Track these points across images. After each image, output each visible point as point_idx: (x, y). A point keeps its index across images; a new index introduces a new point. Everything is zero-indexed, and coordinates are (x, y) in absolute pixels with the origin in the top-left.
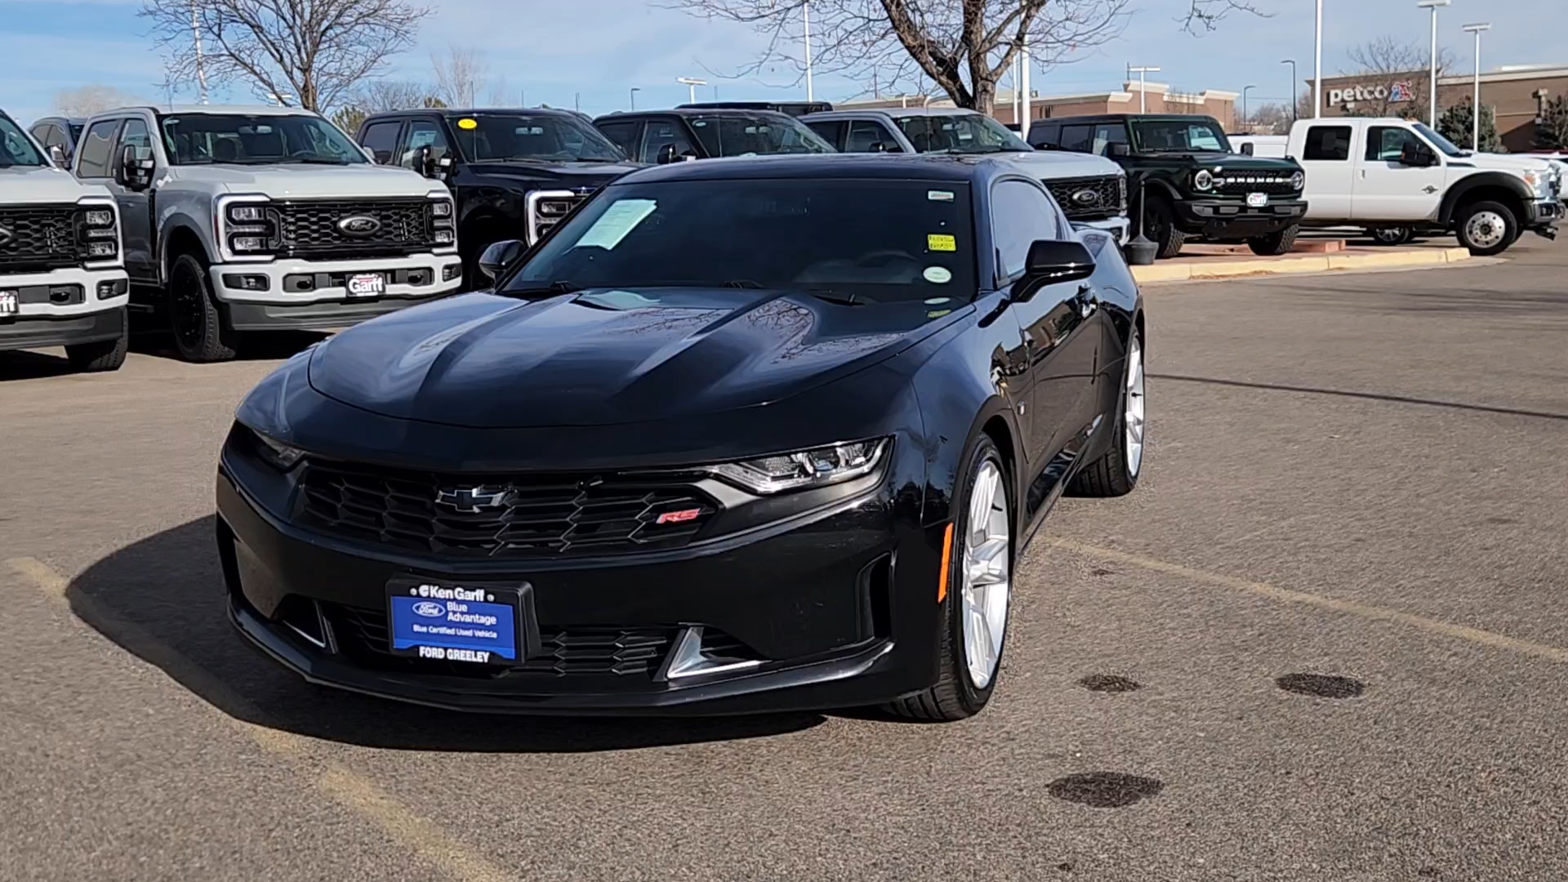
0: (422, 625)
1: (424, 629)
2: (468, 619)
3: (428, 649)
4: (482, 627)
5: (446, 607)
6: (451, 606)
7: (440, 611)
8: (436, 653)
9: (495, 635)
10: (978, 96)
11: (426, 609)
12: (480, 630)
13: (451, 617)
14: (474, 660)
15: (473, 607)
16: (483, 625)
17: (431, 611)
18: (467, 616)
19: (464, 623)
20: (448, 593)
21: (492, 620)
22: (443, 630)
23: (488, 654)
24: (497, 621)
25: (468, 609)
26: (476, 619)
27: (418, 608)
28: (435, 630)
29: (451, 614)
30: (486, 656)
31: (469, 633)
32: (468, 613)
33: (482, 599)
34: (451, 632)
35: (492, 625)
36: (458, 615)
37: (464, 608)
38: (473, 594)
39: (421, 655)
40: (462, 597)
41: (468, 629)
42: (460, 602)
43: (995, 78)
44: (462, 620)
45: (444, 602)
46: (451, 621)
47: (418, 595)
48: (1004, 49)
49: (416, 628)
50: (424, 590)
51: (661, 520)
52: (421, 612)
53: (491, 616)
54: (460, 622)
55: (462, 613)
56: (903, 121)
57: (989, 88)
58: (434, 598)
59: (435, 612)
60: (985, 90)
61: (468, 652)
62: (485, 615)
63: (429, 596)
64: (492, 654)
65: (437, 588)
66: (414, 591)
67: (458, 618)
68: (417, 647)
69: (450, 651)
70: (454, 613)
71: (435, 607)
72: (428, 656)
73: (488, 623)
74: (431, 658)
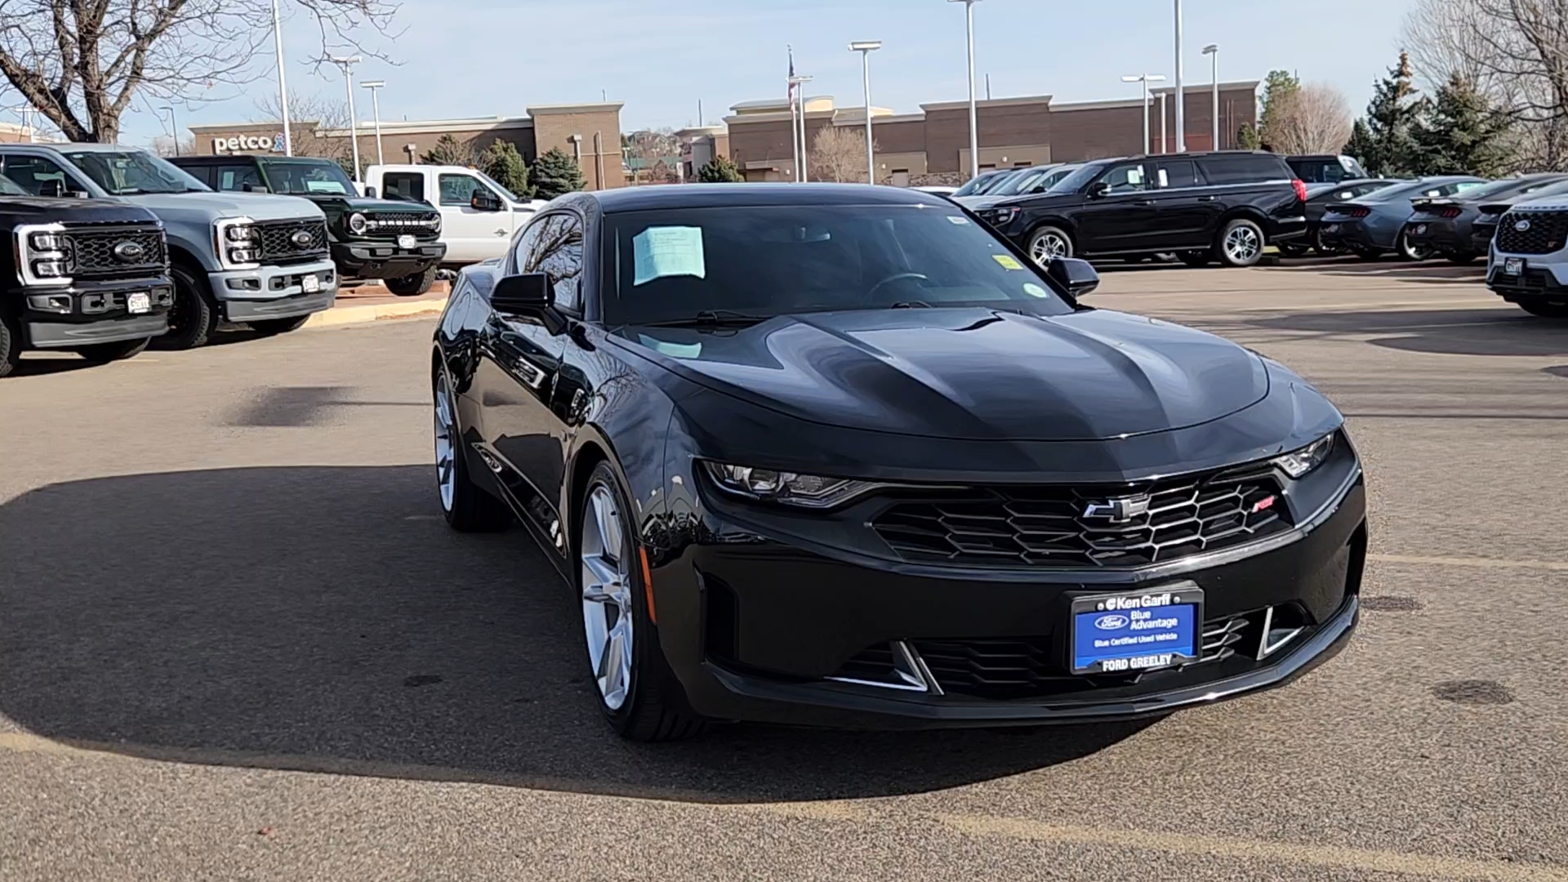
0: (1103, 640)
1: (1106, 643)
2: (1151, 625)
3: (1112, 662)
4: (1165, 630)
5: (1129, 617)
6: (1135, 615)
7: (1124, 621)
8: (1119, 665)
9: (1174, 636)
10: (100, 132)
11: (1109, 623)
12: (1161, 634)
13: (1134, 626)
14: (1157, 663)
15: (1157, 612)
16: (1165, 628)
17: (1115, 623)
18: (1150, 622)
19: (1148, 629)
20: (1135, 603)
21: (1174, 622)
22: (1126, 641)
23: (1170, 656)
24: (1179, 622)
25: (1152, 616)
26: (1158, 623)
27: (1100, 623)
28: (1117, 642)
29: (1134, 623)
30: (1169, 657)
31: (1150, 639)
32: (1152, 619)
33: (1168, 603)
34: (1134, 641)
35: (1173, 627)
36: (1141, 622)
37: (1147, 615)
38: (1160, 598)
39: (1105, 670)
40: (1149, 604)
41: (1149, 635)
42: (1142, 609)
43: (116, 112)
44: (1145, 627)
45: (1126, 612)
46: (1134, 630)
47: (1105, 610)
48: (122, 83)
49: (1098, 644)
50: (1111, 604)
51: (1255, 509)
52: (1103, 626)
53: (1172, 618)
54: (1143, 630)
55: (1145, 620)
56: (75, 156)
57: (113, 124)
58: (1121, 609)
59: (1118, 624)
60: (109, 126)
61: (1151, 658)
62: (1166, 618)
63: (1116, 609)
64: (1174, 656)
65: (1124, 599)
66: (1101, 606)
67: (1142, 625)
68: (1100, 664)
69: (1133, 660)
70: (1137, 621)
71: (1118, 619)
72: (1111, 669)
73: (1169, 626)
74: (1115, 672)
